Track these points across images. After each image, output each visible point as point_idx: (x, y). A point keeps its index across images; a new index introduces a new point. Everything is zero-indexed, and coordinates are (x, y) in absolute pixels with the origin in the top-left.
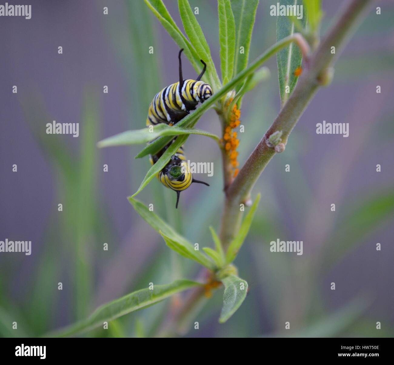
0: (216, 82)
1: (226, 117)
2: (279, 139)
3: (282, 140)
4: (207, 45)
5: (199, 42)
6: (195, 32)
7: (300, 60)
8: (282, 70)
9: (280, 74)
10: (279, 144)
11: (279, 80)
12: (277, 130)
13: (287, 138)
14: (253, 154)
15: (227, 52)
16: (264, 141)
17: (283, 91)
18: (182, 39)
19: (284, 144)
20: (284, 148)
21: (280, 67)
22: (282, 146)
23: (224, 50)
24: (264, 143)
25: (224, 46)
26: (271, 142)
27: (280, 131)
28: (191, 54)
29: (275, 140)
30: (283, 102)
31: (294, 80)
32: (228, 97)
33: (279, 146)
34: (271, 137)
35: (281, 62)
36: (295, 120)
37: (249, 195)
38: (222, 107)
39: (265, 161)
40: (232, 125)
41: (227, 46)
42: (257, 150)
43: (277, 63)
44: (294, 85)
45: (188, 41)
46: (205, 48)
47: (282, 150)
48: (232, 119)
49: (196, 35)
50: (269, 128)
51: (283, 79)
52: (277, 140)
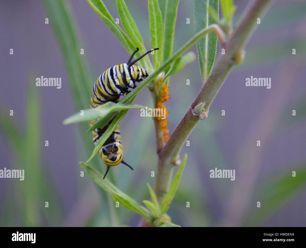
0: (149, 65)
1: (158, 94)
2: (202, 108)
3: (205, 110)
4: (140, 36)
5: (134, 34)
6: (130, 26)
7: (215, 45)
8: (201, 53)
9: (200, 57)
10: (203, 113)
11: (199, 62)
12: (200, 102)
13: (209, 107)
14: (181, 122)
15: (156, 41)
16: (191, 111)
17: (203, 71)
18: (120, 32)
19: (207, 112)
20: (207, 116)
21: (199, 51)
22: (205, 114)
23: (154, 39)
24: (190, 112)
25: (154, 36)
26: (196, 112)
27: (203, 103)
28: (127, 44)
29: (200, 109)
30: (203, 79)
31: (211, 61)
32: (159, 77)
33: (203, 115)
34: (196, 107)
35: (200, 48)
36: (215, 93)
37: (178, 156)
38: (154, 86)
39: (191, 127)
40: (163, 100)
41: (156, 37)
42: (185, 118)
43: (197, 48)
44: (212, 65)
45: (124, 33)
46: (139, 38)
47: (205, 117)
48: (163, 95)
49: (132, 29)
50: (194, 100)
51: (203, 60)
52: (201, 109)
